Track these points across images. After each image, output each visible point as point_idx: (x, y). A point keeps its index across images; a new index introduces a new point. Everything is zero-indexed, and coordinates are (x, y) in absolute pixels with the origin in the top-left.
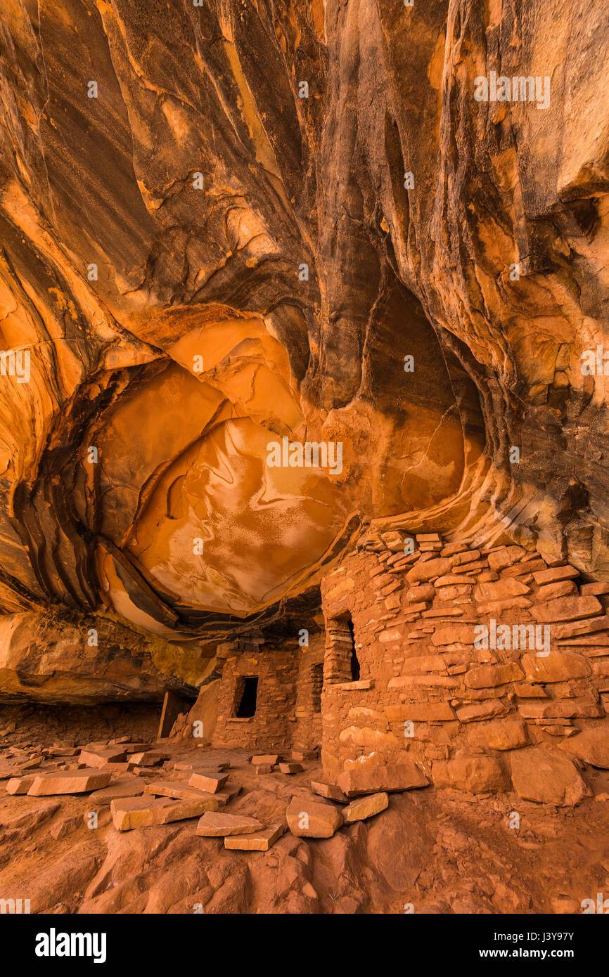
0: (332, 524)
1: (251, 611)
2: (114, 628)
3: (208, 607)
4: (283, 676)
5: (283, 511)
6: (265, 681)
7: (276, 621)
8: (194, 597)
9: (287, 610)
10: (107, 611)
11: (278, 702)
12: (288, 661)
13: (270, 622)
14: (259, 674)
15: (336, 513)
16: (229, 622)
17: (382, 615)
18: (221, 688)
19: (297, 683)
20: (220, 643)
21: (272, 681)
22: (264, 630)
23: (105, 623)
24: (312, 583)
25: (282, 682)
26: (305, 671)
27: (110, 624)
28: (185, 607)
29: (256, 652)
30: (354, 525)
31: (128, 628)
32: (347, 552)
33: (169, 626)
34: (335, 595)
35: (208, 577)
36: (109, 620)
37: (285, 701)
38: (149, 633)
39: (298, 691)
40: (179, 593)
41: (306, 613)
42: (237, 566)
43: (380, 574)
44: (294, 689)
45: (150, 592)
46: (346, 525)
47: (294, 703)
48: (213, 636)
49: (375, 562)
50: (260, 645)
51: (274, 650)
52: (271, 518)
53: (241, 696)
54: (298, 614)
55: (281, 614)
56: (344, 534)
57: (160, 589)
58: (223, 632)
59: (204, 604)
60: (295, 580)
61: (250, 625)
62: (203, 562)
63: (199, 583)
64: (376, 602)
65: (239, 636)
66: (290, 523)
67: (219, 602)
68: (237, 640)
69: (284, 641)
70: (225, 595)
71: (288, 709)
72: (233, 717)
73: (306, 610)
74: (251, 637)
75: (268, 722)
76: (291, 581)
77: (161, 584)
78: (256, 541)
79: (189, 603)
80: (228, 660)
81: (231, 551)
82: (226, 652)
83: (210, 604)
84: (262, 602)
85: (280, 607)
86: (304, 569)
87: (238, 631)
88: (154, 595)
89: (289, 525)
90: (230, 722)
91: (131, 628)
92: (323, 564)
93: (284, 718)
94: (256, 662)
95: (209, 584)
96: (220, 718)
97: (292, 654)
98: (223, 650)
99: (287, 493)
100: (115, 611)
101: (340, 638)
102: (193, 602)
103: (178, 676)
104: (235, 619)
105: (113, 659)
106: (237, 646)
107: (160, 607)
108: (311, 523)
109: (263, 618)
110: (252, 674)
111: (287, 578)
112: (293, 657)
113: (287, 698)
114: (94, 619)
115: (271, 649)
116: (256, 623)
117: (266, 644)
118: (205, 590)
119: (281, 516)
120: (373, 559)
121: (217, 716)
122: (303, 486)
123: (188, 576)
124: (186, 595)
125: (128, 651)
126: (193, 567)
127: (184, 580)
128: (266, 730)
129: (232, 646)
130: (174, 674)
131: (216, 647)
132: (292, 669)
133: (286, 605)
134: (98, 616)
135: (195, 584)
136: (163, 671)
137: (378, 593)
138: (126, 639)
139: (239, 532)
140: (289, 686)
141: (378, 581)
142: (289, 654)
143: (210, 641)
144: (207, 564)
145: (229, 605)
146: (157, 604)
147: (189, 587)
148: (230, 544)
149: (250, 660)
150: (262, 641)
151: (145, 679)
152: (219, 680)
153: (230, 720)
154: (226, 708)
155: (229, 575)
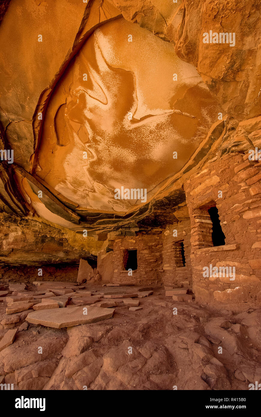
0: (195, 135)
1: (128, 211)
2: (40, 225)
3: (99, 210)
4: (153, 249)
5: (153, 127)
6: (142, 252)
7: (147, 217)
8: (88, 204)
9: (155, 209)
10: (34, 215)
11: (151, 262)
12: (155, 240)
13: (143, 217)
14: (137, 248)
15: (199, 124)
16: (114, 219)
17: (246, 200)
18: (114, 256)
19: (162, 252)
20: (109, 232)
21: (146, 252)
22: (138, 223)
23: (35, 223)
24: (175, 188)
25: (152, 252)
26: (168, 246)
27: (37, 223)
28: (83, 211)
29: (133, 235)
30: (217, 133)
31: (49, 225)
32: (208, 159)
33: (75, 223)
34: (200, 191)
35: (96, 190)
36: (36, 221)
37: (156, 262)
38: (64, 228)
39: (163, 256)
40: (77, 202)
41: (168, 210)
42: (116, 180)
43: (245, 169)
44: (161, 256)
45: (58, 202)
46: (209, 134)
47: (162, 263)
48: (104, 228)
49: (240, 160)
50: (136, 232)
51: (145, 234)
52: (142, 136)
53: (127, 260)
54: (163, 211)
55: (150, 212)
56: (206, 144)
57: (64, 200)
58: (110, 225)
59: (96, 208)
60: (161, 187)
61: (128, 220)
62: (91, 179)
63: (90, 194)
64: (240, 191)
65: (121, 227)
66: (159, 138)
67: (105, 207)
68: (120, 229)
69: (152, 229)
70: (109, 202)
71: (158, 266)
72: (123, 270)
73: (168, 208)
74: (129, 228)
75: (146, 273)
76: (157, 188)
77: (64, 197)
78: (130, 157)
79: (85, 208)
80: (116, 241)
81: (111, 168)
82: (114, 236)
83: (100, 209)
84: (136, 205)
85: (150, 207)
86: (168, 178)
87: (120, 224)
88: (61, 204)
89: (157, 140)
90: (122, 273)
91: (51, 225)
92: (184, 173)
93: (156, 270)
94: (134, 241)
95: (97, 194)
96: (116, 271)
97: (158, 236)
98: (112, 235)
99: (157, 108)
100: (39, 216)
101: (203, 221)
102: (88, 207)
103: (86, 251)
104: (117, 217)
105: (45, 242)
106: (120, 233)
107: (67, 212)
108: (176, 137)
109: (137, 215)
110: (133, 248)
111: (154, 186)
112: (158, 238)
113: (157, 261)
114: (27, 221)
115: (143, 234)
116: (133, 219)
117: (140, 231)
118: (95, 199)
119: (151, 132)
120: (238, 158)
121: (114, 270)
122: (173, 99)
123: (82, 190)
124: (82, 203)
125: (53, 238)
126: (84, 183)
127: (79, 193)
128: (145, 276)
129: (117, 233)
130: (84, 250)
131: (107, 234)
132: (158, 245)
133: (154, 205)
134: (29, 219)
135: (88, 195)
136: (77, 248)
137: (242, 184)
138: (50, 231)
139: (117, 151)
140: (158, 254)
141: (243, 175)
142: (156, 237)
143: (102, 231)
144: (94, 180)
145: (113, 208)
146: (64, 209)
147: (84, 197)
148: (110, 162)
149: (131, 241)
150: (137, 229)
151: (67, 252)
152: (112, 252)
153: (122, 271)
154: (118, 266)
155: (111, 187)
